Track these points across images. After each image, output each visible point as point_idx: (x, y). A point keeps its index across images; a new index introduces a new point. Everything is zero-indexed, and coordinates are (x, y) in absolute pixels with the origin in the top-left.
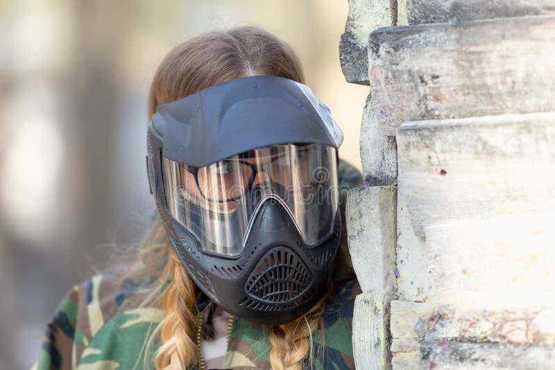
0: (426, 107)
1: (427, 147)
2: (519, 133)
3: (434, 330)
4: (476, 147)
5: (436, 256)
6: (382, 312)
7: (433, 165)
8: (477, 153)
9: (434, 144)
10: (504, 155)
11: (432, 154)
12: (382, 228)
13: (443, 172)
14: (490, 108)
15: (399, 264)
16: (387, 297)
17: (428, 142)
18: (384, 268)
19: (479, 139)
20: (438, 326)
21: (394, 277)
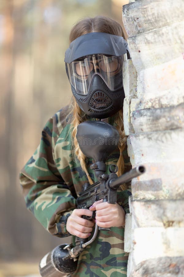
0: (138, 30)
1: (134, 43)
2: (154, 34)
3: (139, 107)
4: (145, 41)
5: (141, 82)
6: (128, 103)
7: (136, 49)
8: (146, 43)
9: (135, 42)
10: (152, 43)
11: (135, 45)
12: (129, 74)
13: (139, 51)
14: (152, 27)
15: (137, 87)
16: (130, 98)
17: (134, 41)
18: (130, 88)
19: (146, 38)
20: (139, 106)
21: (135, 91)
